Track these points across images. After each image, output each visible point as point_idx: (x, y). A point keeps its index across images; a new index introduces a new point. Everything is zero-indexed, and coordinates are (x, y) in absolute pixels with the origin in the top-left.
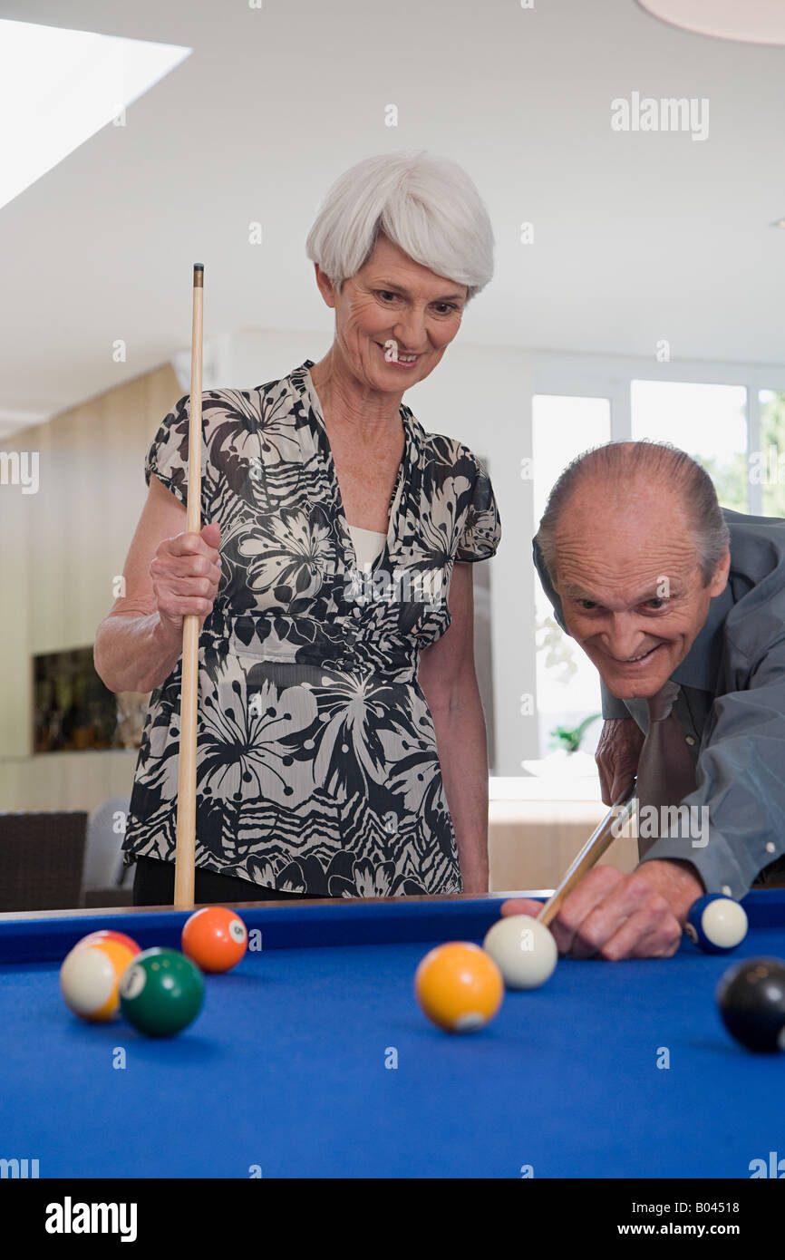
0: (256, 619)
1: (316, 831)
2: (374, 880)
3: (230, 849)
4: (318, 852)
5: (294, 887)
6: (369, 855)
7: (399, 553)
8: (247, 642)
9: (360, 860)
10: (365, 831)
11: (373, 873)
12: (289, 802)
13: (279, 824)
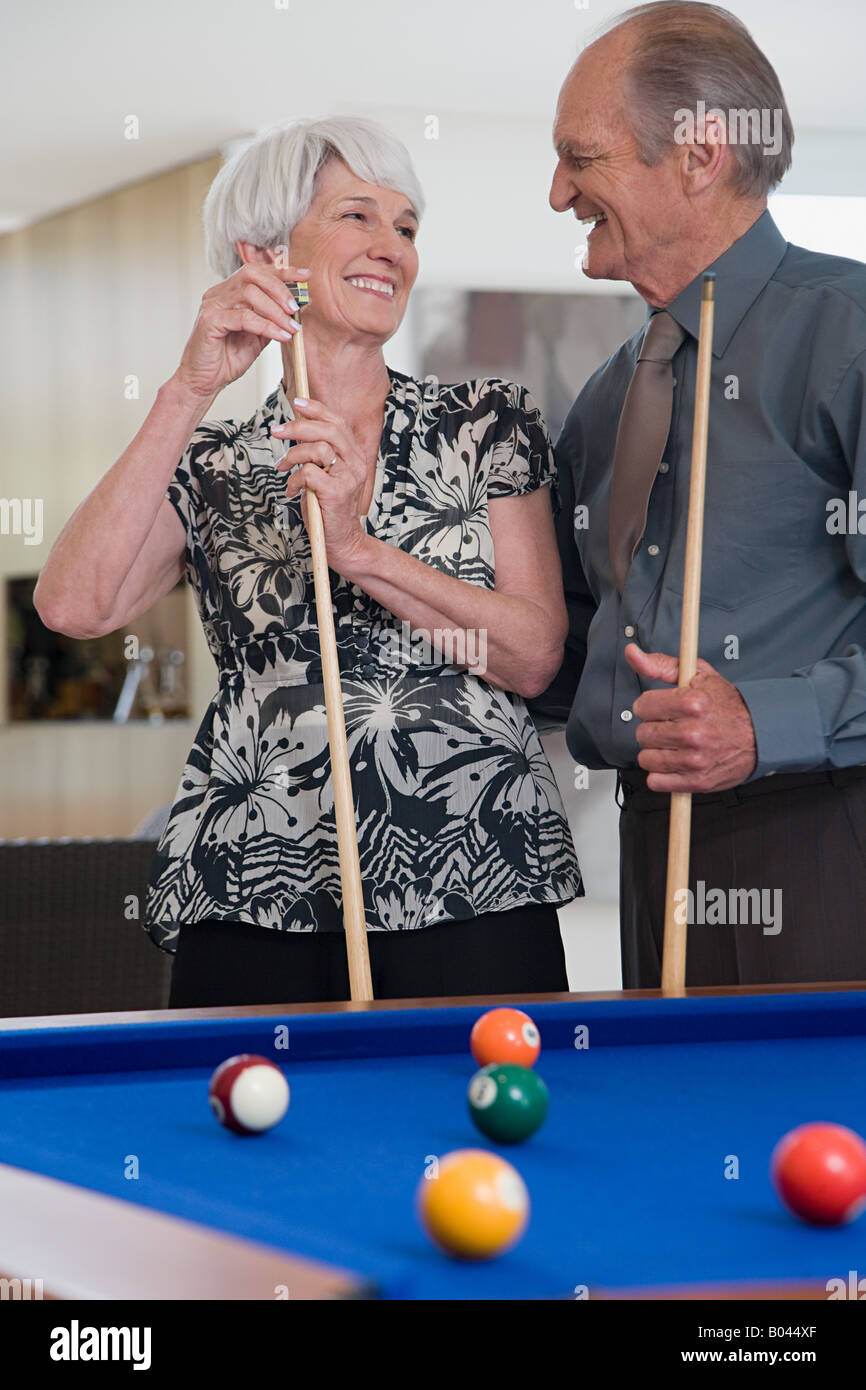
0: (260, 643)
1: (324, 862)
2: (403, 904)
3: (234, 894)
4: (329, 885)
5: (303, 926)
6: (393, 876)
7: (388, 525)
8: (260, 670)
9: (382, 886)
10: (385, 850)
11: (401, 896)
12: (294, 833)
13: (283, 858)
